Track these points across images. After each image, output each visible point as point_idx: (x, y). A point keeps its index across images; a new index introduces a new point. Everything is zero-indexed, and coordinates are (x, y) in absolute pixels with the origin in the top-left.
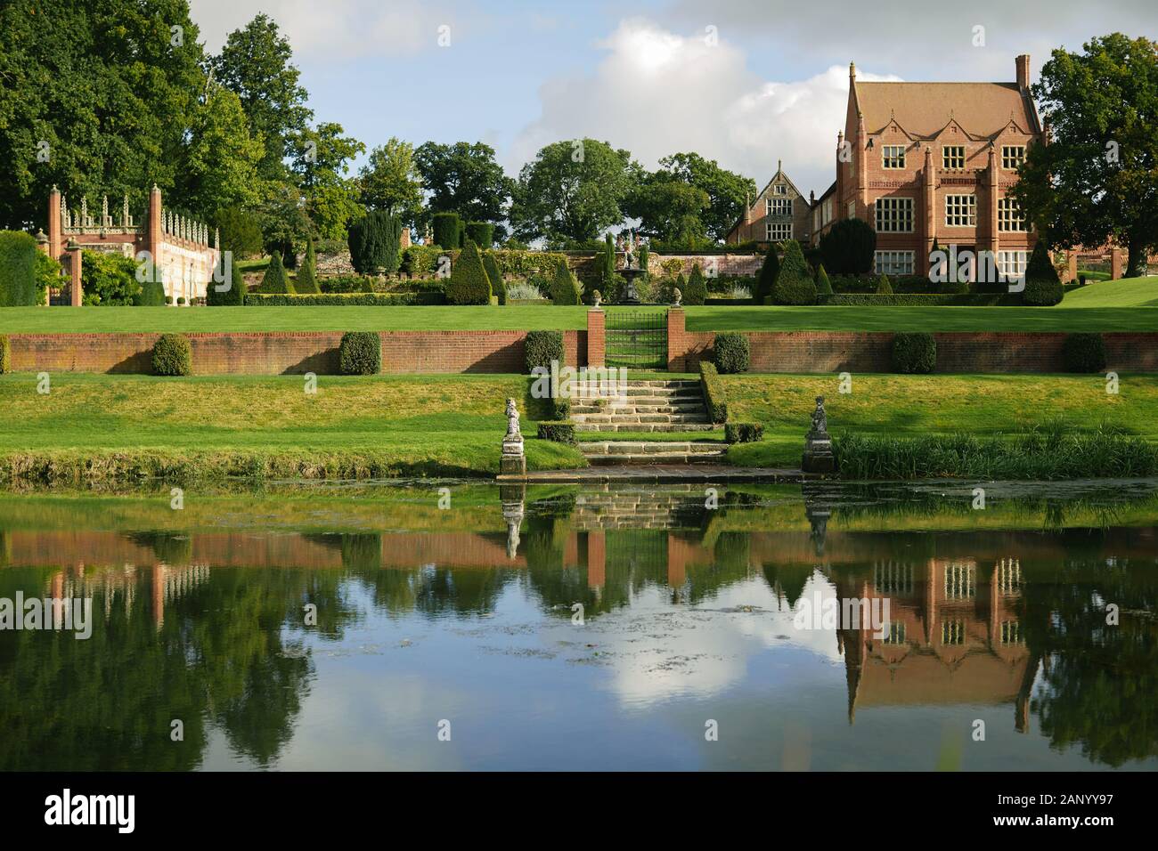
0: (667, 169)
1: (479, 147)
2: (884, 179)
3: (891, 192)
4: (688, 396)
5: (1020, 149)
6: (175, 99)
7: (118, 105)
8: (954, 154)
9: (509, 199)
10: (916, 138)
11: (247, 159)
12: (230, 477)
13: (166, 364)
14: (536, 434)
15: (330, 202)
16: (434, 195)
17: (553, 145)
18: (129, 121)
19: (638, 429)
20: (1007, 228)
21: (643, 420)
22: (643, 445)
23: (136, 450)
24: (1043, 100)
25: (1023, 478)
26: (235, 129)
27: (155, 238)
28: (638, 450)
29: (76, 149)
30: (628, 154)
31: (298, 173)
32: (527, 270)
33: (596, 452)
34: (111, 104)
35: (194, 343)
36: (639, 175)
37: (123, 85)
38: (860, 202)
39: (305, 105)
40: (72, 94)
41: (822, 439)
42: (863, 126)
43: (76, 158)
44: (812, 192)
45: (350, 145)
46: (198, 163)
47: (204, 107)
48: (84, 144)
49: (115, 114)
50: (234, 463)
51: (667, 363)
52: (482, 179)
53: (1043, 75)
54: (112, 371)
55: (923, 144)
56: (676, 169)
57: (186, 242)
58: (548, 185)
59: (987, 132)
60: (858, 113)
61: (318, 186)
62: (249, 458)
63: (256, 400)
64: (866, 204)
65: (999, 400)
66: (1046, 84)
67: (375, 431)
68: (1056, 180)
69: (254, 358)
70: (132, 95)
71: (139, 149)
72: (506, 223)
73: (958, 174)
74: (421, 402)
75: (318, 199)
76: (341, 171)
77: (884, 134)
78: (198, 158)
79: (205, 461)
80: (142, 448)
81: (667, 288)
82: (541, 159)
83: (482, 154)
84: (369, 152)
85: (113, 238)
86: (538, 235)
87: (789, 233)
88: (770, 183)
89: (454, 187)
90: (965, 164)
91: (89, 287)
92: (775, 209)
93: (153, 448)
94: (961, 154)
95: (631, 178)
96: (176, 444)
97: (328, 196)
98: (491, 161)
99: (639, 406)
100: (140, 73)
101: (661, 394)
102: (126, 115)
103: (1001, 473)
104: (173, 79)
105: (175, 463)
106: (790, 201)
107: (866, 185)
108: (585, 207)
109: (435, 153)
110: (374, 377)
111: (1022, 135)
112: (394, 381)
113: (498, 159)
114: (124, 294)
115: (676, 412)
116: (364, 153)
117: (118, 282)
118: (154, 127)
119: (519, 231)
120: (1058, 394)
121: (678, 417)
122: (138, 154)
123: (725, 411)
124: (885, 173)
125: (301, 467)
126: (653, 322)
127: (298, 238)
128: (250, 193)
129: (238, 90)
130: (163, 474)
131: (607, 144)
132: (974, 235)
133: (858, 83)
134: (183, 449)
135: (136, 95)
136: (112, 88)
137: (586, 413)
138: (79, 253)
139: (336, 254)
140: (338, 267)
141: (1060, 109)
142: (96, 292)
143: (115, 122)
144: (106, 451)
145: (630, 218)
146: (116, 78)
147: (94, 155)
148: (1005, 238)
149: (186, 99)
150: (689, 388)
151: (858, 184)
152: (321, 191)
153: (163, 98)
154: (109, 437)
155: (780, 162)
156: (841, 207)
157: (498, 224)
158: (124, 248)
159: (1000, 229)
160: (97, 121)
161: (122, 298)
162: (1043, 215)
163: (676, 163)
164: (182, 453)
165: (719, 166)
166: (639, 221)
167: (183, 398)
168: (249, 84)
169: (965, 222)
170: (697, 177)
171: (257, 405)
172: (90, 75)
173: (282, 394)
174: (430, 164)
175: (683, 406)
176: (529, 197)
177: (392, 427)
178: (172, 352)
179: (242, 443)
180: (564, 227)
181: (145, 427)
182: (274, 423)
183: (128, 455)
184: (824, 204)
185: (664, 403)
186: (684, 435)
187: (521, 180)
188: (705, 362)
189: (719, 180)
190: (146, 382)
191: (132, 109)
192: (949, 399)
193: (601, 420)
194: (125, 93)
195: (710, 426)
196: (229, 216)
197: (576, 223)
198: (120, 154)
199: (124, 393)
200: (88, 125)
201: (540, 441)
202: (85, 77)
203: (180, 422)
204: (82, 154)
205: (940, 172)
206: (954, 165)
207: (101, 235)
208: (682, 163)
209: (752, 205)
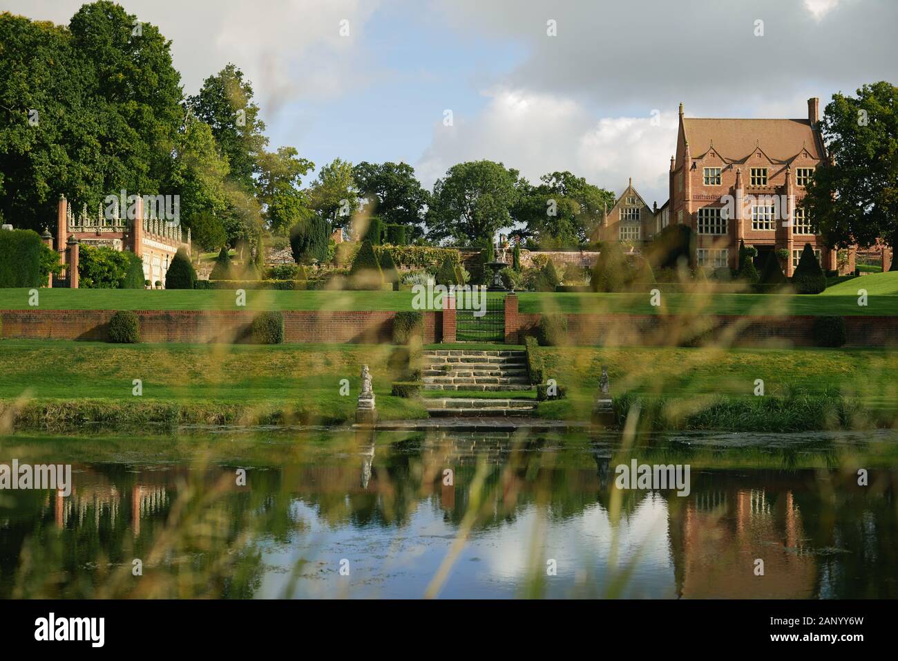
0: (547, 184)
1: (402, 166)
2: (705, 193)
3: (710, 203)
4: (516, 363)
5: (811, 171)
6: (159, 129)
7: (116, 133)
8: (759, 174)
9: (425, 206)
10: (730, 162)
11: (215, 175)
12: (151, 423)
13: (119, 334)
14: (391, 392)
15: (287, 207)
16: (367, 203)
17: (459, 165)
18: (124, 145)
19: (473, 388)
20: (800, 232)
21: (478, 381)
22: (473, 401)
23: (80, 400)
24: (826, 133)
25: (760, 430)
26: (206, 152)
27: (138, 235)
28: (469, 405)
29: (83, 167)
30: (517, 173)
31: (263, 185)
32: (427, 262)
33: (436, 407)
34: (111, 132)
35: (142, 318)
36: (526, 189)
37: (120, 118)
38: (686, 211)
39: (263, 134)
40: (80, 125)
41: (605, 398)
42: (689, 152)
43: (83, 173)
44: (655, 202)
45: (303, 164)
46: (177, 178)
47: (183, 135)
48: (89, 163)
49: (114, 140)
50: (155, 412)
51: (504, 337)
52: (404, 190)
53: (826, 114)
54: (79, 339)
55: (736, 166)
56: (554, 184)
57: (163, 238)
58: (455, 195)
59: (784, 157)
60: (685, 142)
61: (278, 195)
62: (167, 408)
63: (183, 363)
64: (691, 213)
65: (757, 367)
66: (829, 121)
67: (270, 388)
68: (836, 195)
69: (187, 330)
70: (127, 126)
71: (131, 167)
72: (423, 225)
73: (761, 190)
74: (309, 366)
75: (278, 205)
76: (295, 184)
77: (705, 159)
78: (178, 174)
79: (134, 410)
80: (87, 399)
81: (535, 277)
82: (451, 176)
83: (404, 171)
84: (318, 170)
85: (106, 235)
86: (448, 234)
87: (637, 234)
88: (623, 196)
89: (383, 197)
90: (768, 182)
91: (84, 273)
92: (626, 215)
93: (95, 399)
94: (764, 174)
95: (519, 190)
96: (112, 396)
97: (285, 203)
98: (411, 177)
99: (476, 371)
100: (134, 109)
101: (495, 361)
102: (122, 141)
103: (744, 427)
104: (158, 114)
105: (110, 411)
106: (638, 210)
107: (690, 198)
108: (483, 213)
109: (368, 170)
110: (275, 346)
111: (811, 159)
112: (289, 349)
113: (418, 176)
114: (111, 278)
115: (504, 376)
116: (313, 170)
117: (106, 269)
118: (144, 151)
119: (433, 231)
120: (803, 364)
121: (505, 379)
122: (131, 171)
123: (540, 375)
124: (706, 189)
125: (207, 415)
126: (497, 305)
127: (253, 236)
128: (218, 201)
129: (211, 122)
130: (100, 419)
131: (501, 164)
132: (774, 237)
133: (685, 119)
134: (118, 400)
135: (130, 126)
136: (111, 122)
137: (435, 375)
138: (77, 246)
139: (283, 249)
140: (284, 259)
141: (839, 140)
142: (90, 277)
143: (114, 146)
144: (59, 401)
145: (518, 222)
146: (115, 113)
147: (97, 171)
148: (799, 239)
149: (168, 129)
150: (518, 357)
151: (685, 198)
152: (280, 199)
153: (150, 128)
154: (66, 390)
155: (630, 179)
156: (673, 215)
157: (417, 225)
158: (114, 243)
159: (795, 232)
160: (99, 146)
161: (110, 282)
162: (824, 222)
163: (554, 180)
164: (117, 403)
165: (587, 182)
166: (525, 224)
167: (128, 361)
168: (220, 118)
169: (767, 227)
170: (570, 190)
171: (183, 366)
172: (95, 111)
173: (203, 358)
174: (364, 179)
175: (510, 371)
176: (440, 205)
177: (284, 385)
178: (124, 325)
179: (165, 396)
180: (468, 228)
181: (96, 383)
182: (194, 380)
183: (75, 405)
184: (664, 212)
185: (496, 368)
186: (509, 393)
187: (435, 192)
188: (529, 337)
189: (587, 192)
190: (100, 348)
191: (127, 136)
192: (718, 367)
193: (446, 381)
194: (122, 123)
195: (528, 386)
196: (201, 218)
197: (476, 225)
198: (116, 171)
199: (83, 356)
200: (92, 148)
201: (393, 398)
202: (91, 112)
203: (123, 379)
204: (88, 170)
205: (748, 188)
206: (759, 183)
207: (97, 233)
208: (558, 179)
209: (608, 212)
